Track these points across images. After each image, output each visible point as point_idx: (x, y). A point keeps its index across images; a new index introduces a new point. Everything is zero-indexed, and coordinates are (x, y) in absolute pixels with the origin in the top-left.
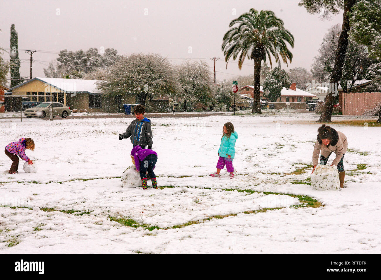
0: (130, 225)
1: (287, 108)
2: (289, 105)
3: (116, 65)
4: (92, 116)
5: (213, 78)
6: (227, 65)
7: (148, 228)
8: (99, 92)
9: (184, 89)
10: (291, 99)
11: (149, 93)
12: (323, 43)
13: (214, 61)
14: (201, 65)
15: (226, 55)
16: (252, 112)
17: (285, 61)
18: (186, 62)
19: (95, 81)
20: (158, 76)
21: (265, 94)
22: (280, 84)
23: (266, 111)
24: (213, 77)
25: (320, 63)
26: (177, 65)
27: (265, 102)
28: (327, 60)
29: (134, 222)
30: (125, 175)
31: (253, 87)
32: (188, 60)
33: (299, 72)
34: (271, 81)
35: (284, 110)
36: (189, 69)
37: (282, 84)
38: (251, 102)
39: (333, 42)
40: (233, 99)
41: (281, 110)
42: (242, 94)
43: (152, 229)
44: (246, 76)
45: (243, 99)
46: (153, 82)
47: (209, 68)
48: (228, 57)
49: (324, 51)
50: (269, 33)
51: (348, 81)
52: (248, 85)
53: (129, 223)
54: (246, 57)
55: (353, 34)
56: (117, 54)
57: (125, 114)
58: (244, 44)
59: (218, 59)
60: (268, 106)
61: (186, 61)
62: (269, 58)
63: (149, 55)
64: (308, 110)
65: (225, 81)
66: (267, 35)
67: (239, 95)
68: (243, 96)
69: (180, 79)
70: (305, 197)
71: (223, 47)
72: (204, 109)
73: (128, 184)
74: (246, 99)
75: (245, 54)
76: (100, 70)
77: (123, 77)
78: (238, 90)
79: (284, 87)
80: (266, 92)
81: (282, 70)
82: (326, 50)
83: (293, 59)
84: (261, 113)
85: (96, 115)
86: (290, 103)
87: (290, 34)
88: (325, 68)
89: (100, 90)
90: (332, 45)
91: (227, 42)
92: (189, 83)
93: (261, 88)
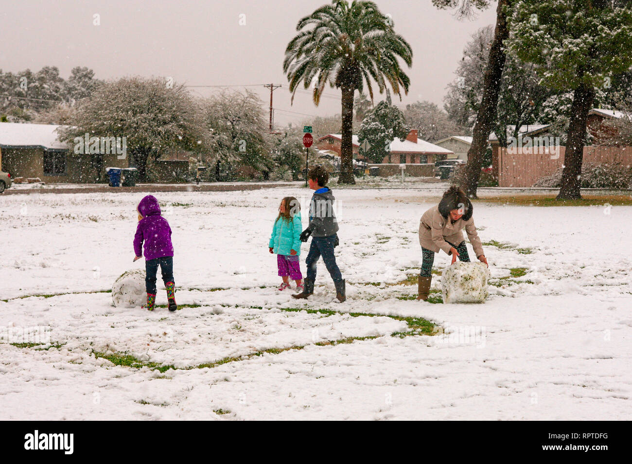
0: (129, 365)
1: (401, 174)
2: (405, 168)
3: (93, 98)
4: (50, 190)
5: (269, 121)
6: (293, 98)
7: (158, 368)
8: (61, 146)
9: (215, 141)
10: (408, 159)
11: (153, 148)
12: (463, 59)
13: (270, 91)
14: (247, 98)
15: (291, 80)
16: (339, 182)
17: (396, 90)
18: (219, 93)
19: (55, 127)
20: (167, 116)
21: (361, 149)
22: (388, 132)
23: (364, 179)
24: (269, 119)
25: (458, 95)
26: (203, 97)
27: (362, 164)
28: (470, 88)
29: (135, 360)
30: (118, 286)
31: (340, 136)
32: (224, 88)
33: (425, 110)
34: (373, 125)
35: (397, 178)
36: (225, 104)
37: (393, 132)
38: (336, 164)
39: (481, 58)
40: (305, 158)
41: (390, 178)
42: (320, 149)
43: (165, 369)
44: (329, 118)
45: (322, 159)
46: (160, 129)
47: (261, 103)
48: (295, 84)
49: (465, 73)
50: (367, 41)
51: (508, 126)
52: (332, 133)
53: (126, 360)
54: (327, 84)
55: (513, 44)
56: (94, 78)
57: (110, 185)
58: (322, 60)
59: (278, 87)
60: (368, 171)
61: (220, 89)
62: (367, 86)
63: (152, 81)
64: (439, 178)
65: (290, 125)
66: (364, 45)
67: (316, 151)
68: (323, 152)
69: (208, 124)
70: (419, 320)
71: (286, 65)
72: (252, 177)
73: (123, 302)
74: (328, 158)
75: (326, 79)
76: (63, 105)
77: (105, 119)
78: (313, 141)
79: (397, 137)
80: (363, 146)
81: (392, 106)
82: (468, 71)
83: (410, 88)
84: (355, 183)
85: (56, 188)
86: (406, 166)
87: (405, 43)
88: (467, 103)
89: (64, 143)
90: (480, 63)
91: (293, 56)
92: (225, 129)
93: (355, 139)
